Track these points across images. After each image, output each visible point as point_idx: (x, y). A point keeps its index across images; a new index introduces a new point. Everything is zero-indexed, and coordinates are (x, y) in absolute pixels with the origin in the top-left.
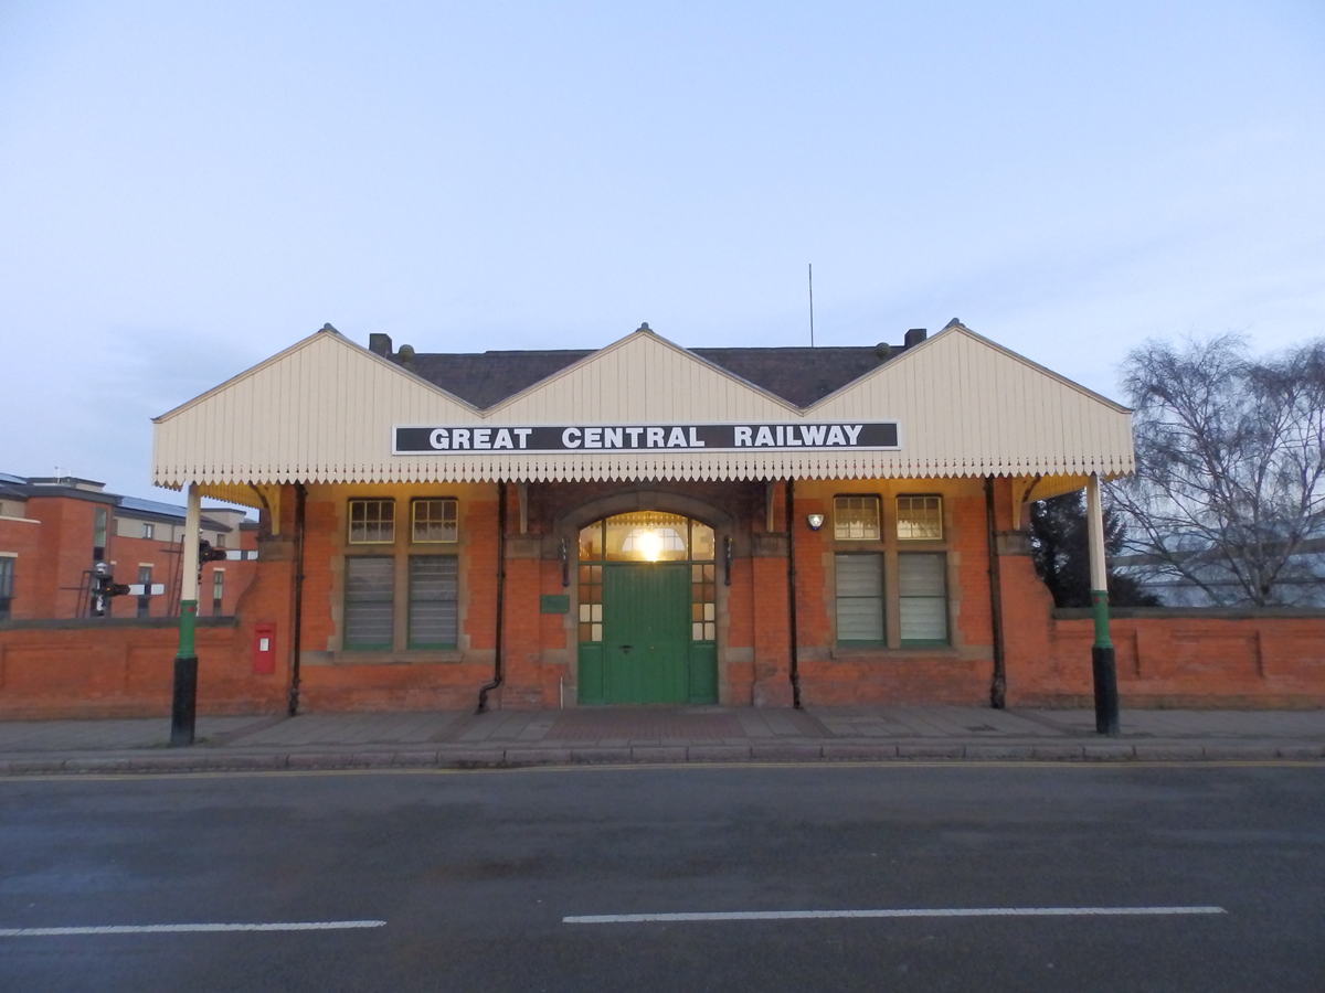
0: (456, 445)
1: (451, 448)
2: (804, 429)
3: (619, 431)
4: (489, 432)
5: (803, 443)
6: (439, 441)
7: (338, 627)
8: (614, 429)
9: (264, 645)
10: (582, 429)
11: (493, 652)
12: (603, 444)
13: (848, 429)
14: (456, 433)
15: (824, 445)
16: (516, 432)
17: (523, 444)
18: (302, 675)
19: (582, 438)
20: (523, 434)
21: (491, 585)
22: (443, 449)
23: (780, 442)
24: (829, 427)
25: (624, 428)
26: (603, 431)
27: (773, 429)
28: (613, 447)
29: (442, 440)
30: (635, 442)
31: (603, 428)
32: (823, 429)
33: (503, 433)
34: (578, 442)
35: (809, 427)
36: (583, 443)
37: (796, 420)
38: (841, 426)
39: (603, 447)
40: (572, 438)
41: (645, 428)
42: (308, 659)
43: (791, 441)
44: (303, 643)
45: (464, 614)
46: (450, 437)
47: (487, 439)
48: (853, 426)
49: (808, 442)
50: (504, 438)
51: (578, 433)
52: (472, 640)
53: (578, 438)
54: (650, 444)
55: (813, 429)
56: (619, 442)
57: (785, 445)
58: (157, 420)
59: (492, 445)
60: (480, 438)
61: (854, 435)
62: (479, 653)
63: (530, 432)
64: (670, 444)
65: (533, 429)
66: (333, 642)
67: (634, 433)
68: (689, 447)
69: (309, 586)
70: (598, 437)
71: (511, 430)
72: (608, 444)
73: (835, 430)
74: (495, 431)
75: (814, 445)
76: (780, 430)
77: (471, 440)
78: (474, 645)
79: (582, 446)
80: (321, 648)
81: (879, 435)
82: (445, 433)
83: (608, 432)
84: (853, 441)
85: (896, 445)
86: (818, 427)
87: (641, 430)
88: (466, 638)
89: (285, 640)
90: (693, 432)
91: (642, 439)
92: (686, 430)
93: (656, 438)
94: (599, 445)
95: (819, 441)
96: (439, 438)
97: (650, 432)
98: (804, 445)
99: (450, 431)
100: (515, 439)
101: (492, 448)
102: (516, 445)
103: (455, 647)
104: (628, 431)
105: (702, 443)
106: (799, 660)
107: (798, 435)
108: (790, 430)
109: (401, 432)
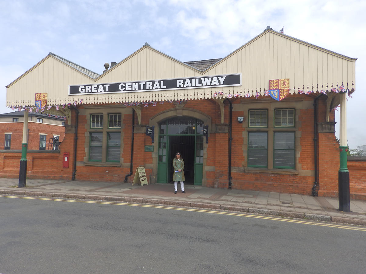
0: (87, 91)
1: (85, 92)
2: (203, 79)
3: (137, 84)
4: (96, 86)
5: (202, 84)
6: (82, 90)
7: (87, 154)
8: (135, 83)
9: (66, 159)
10: (125, 84)
11: (130, 164)
12: (132, 89)
13: (220, 78)
14: (87, 87)
15: (210, 85)
16: (105, 86)
17: (107, 90)
18: (77, 169)
19: (125, 87)
20: (107, 86)
21: (130, 142)
22: (83, 93)
23: (194, 85)
24: (212, 78)
25: (139, 83)
26: (132, 84)
27: (191, 80)
28: (135, 90)
29: (83, 89)
30: (142, 88)
31: (132, 83)
32: (210, 79)
33: (101, 87)
34: (124, 89)
35: (204, 78)
36: (125, 89)
37: (200, 76)
38: (217, 77)
39: (132, 90)
40: (122, 87)
41: (146, 82)
42: (79, 164)
43: (197, 84)
44: (78, 159)
45: (122, 151)
46: (85, 89)
47: (96, 89)
48: (222, 77)
49: (204, 84)
50: (101, 88)
51: (124, 85)
52: (124, 160)
53: (124, 87)
54: (147, 88)
55: (206, 79)
56: (137, 88)
57: (195, 86)
58: (7, 87)
59: (97, 91)
60: (94, 88)
61: (222, 80)
62: (126, 164)
63: (109, 85)
64: (154, 88)
65: (110, 84)
66: (85, 159)
67: (142, 84)
68: (161, 88)
69: (79, 142)
70: (130, 86)
71: (103, 85)
72: (134, 89)
73: (215, 79)
74: (98, 86)
75: (206, 85)
76: (193, 80)
77: (91, 89)
78: (125, 162)
79: (125, 90)
80: (82, 161)
81: (233, 80)
82: (83, 87)
83: (134, 84)
84: (222, 83)
85: (239, 83)
86: (208, 78)
87: (144, 83)
88: (122, 159)
89: (71, 158)
90: (162, 82)
91: (145, 86)
92: (160, 82)
93: (149, 86)
94: (131, 89)
95: (208, 84)
96: (82, 88)
97: (148, 83)
98: (202, 86)
99: (85, 86)
100: (104, 88)
101: (97, 92)
102: (105, 91)
103: (119, 162)
104: (140, 83)
105: (165, 87)
106: (232, 172)
107: (200, 82)
108: (197, 80)
109: (71, 88)
